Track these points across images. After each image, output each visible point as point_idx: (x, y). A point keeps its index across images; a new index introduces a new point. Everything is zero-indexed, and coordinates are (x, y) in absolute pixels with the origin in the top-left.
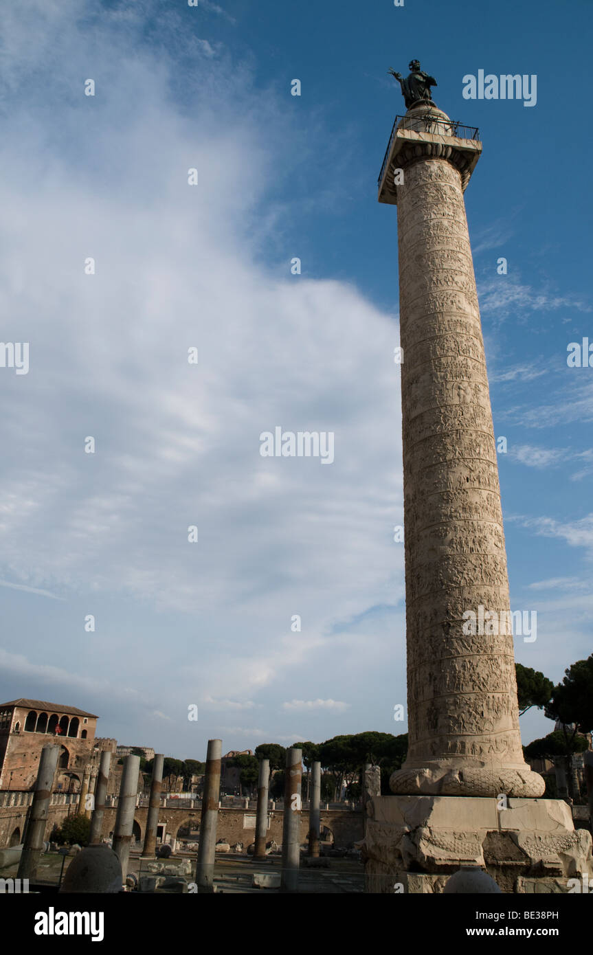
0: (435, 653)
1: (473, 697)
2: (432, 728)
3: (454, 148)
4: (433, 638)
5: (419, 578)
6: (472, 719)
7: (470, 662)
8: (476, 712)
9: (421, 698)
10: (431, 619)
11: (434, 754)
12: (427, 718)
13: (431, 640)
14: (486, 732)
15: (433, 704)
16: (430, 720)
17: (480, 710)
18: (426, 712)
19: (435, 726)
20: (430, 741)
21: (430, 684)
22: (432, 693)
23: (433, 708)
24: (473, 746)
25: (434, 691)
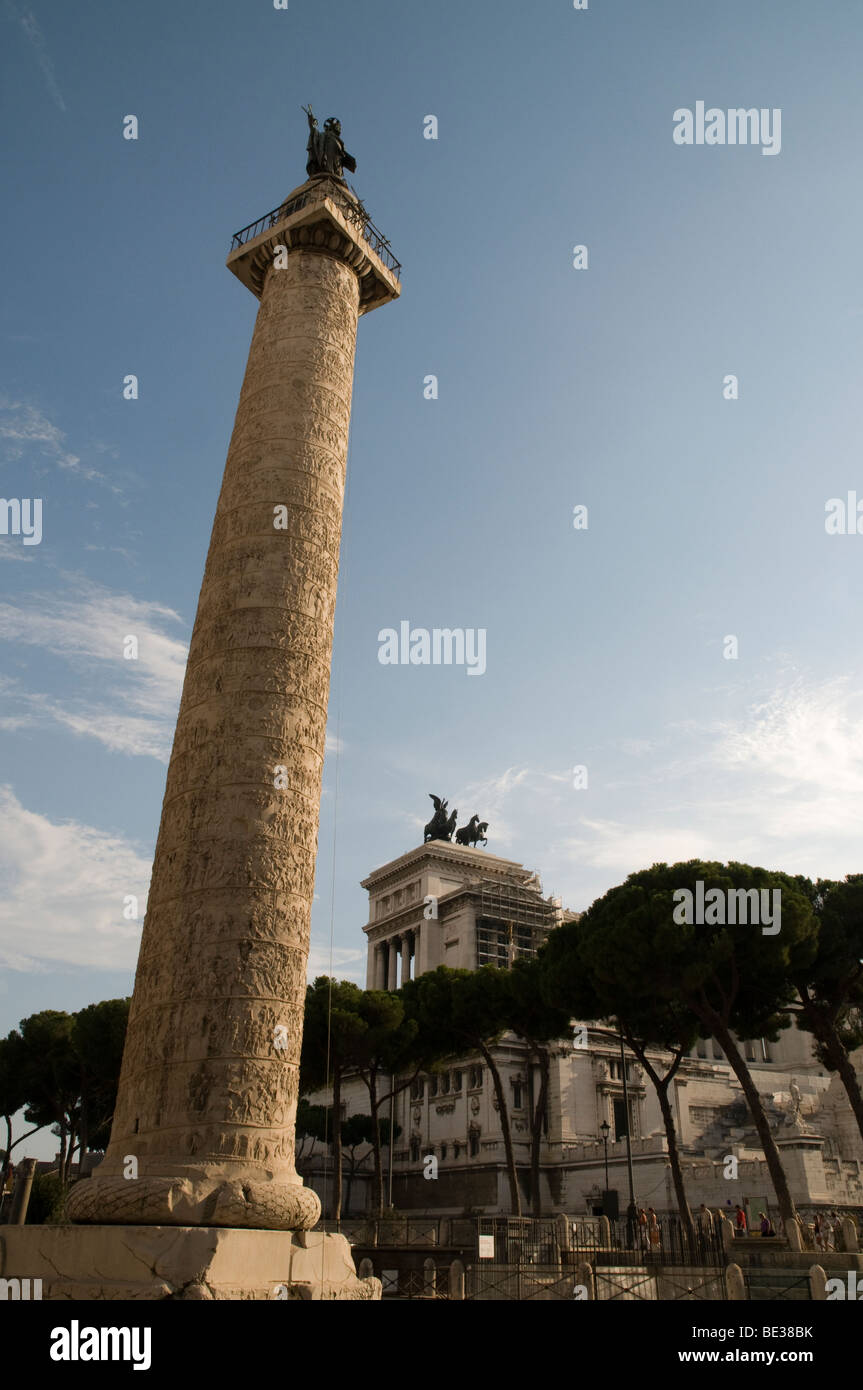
0: (219, 986)
1: (267, 1065)
2: (195, 1109)
3: (374, 269)
4: (219, 961)
5: (206, 859)
6: (261, 1102)
7: (271, 1010)
8: (268, 1090)
9: (178, 1056)
10: (222, 930)
11: (193, 1153)
12: (188, 1091)
13: (216, 963)
14: (275, 1124)
15: (203, 1068)
16: (193, 1094)
17: (273, 1087)
18: (188, 1081)
19: (201, 1106)
20: (187, 1130)
21: (203, 1036)
22: (206, 1051)
23: (203, 1075)
24: (258, 1145)
25: (210, 1048)
